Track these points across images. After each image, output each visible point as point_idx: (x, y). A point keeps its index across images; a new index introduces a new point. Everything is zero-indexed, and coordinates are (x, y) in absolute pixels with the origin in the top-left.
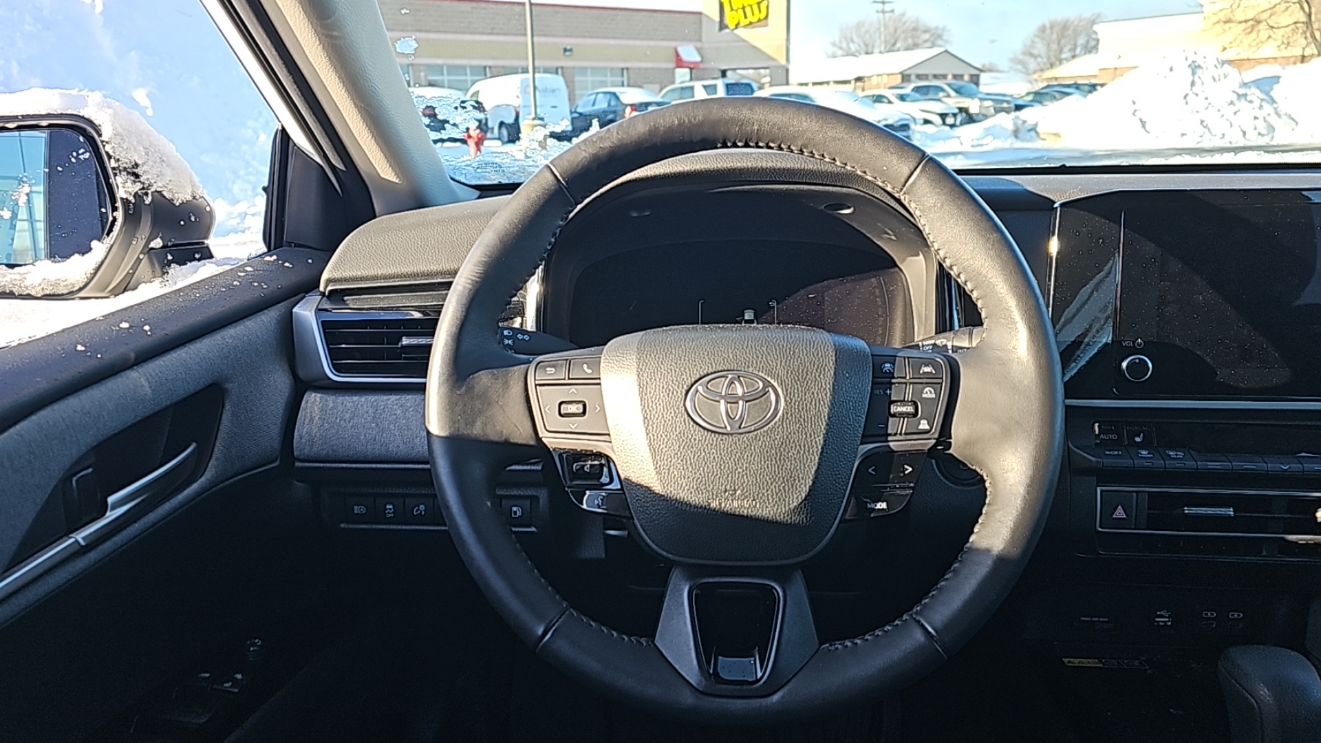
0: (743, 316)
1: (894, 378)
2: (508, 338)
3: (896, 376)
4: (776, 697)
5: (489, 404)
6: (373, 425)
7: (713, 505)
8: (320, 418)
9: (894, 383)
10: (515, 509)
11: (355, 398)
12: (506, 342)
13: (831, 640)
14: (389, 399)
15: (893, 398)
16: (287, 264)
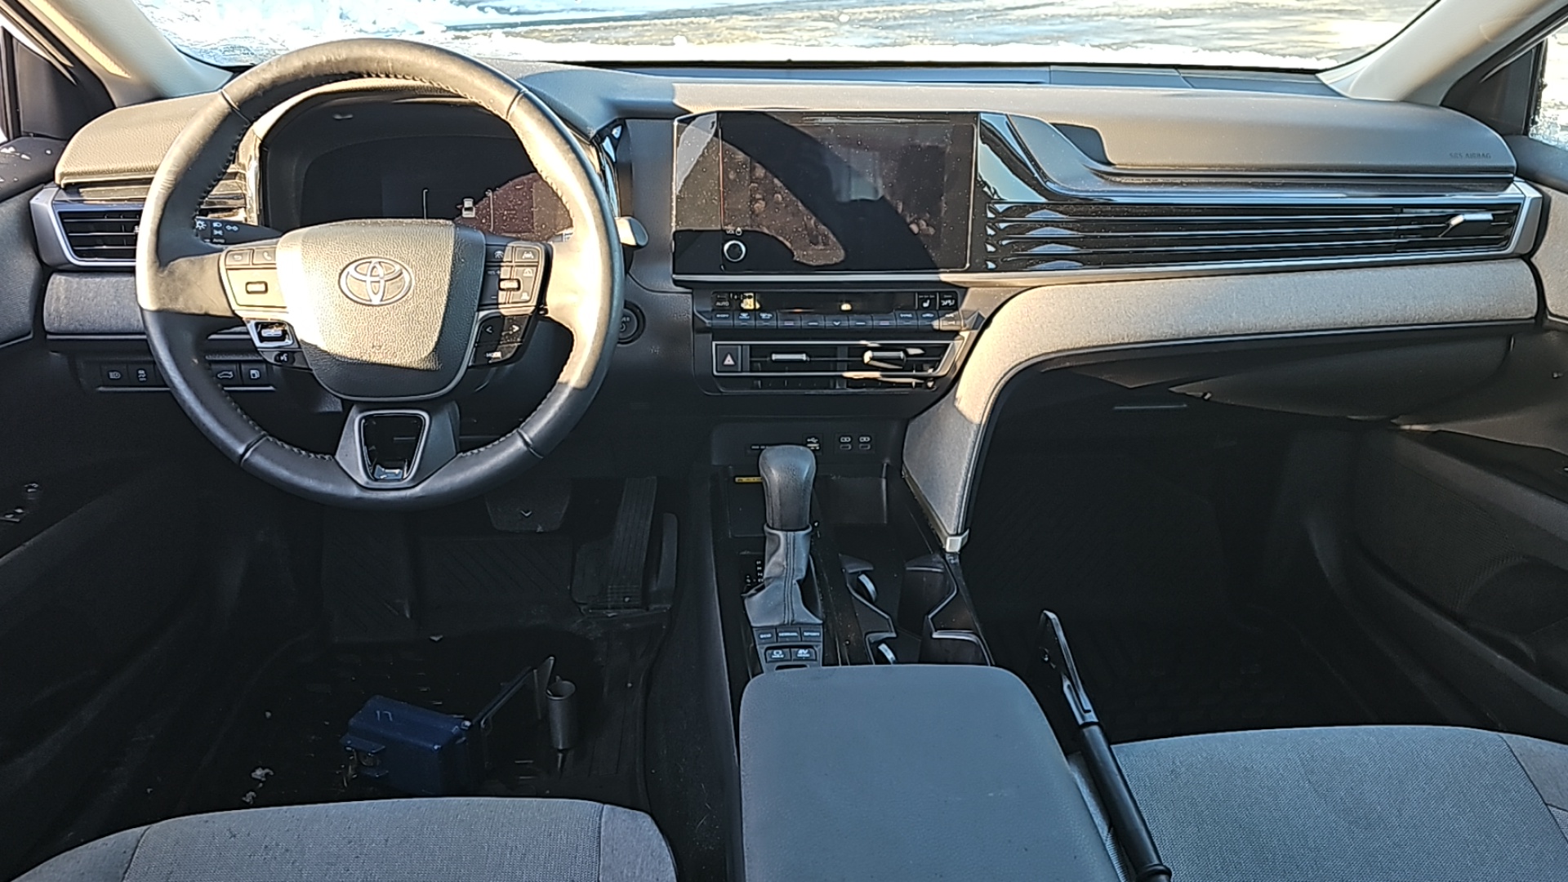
0: (463, 203)
1: (502, 262)
2: (218, 229)
3: (505, 260)
4: (418, 489)
5: (189, 284)
6: (115, 303)
7: (364, 358)
8: (65, 298)
9: (503, 266)
10: (252, 372)
11: (98, 280)
12: (216, 232)
13: (465, 451)
14: (128, 281)
15: (502, 277)
16: (24, 156)
